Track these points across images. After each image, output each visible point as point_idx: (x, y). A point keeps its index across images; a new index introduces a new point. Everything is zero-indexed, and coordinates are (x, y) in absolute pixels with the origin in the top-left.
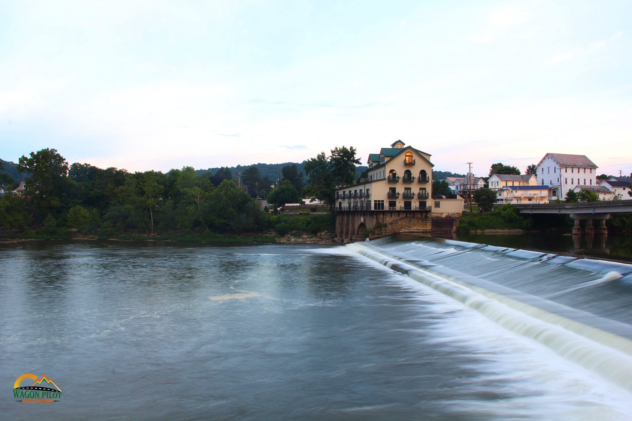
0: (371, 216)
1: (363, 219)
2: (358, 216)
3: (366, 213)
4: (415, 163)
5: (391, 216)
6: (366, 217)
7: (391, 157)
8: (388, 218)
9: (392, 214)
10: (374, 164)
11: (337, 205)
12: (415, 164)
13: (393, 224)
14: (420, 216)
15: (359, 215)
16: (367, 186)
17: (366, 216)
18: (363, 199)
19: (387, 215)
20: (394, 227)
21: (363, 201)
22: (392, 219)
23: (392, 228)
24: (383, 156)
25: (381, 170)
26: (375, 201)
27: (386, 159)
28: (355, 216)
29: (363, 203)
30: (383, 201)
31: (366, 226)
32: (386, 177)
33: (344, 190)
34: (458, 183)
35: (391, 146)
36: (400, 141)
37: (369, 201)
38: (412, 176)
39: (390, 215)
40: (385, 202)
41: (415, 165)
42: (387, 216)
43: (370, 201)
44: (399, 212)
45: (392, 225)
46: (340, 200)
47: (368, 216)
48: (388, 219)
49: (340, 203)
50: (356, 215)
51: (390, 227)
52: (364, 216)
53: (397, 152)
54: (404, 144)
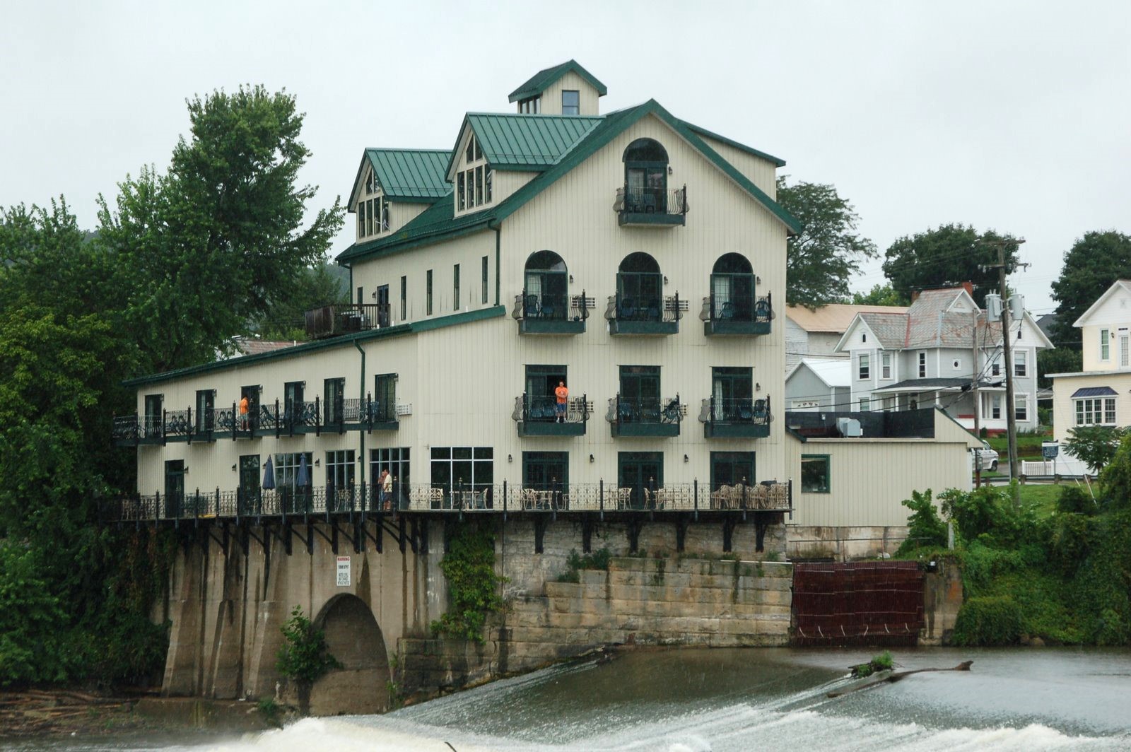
0: (409, 547)
1: (348, 571)
2: (311, 551)
3: (371, 527)
4: (684, 208)
5: (539, 550)
6: (376, 559)
7: (532, 172)
8: (518, 559)
9: (545, 539)
10: (401, 218)
11: (151, 482)
12: (689, 217)
13: (552, 601)
14: (716, 546)
15: (321, 545)
16: (382, 358)
17: (371, 548)
18: (351, 440)
19: (512, 538)
20: (555, 619)
21: (351, 454)
22: (545, 564)
23: (549, 627)
24: (482, 162)
25: (470, 253)
26: (436, 452)
27: (504, 187)
28: (289, 552)
29: (351, 468)
30: (488, 452)
31: (375, 610)
32: (508, 302)
33: (205, 384)
34: (871, 337)
35: (512, 97)
36: (572, 68)
37: (396, 451)
38: (667, 292)
39: (533, 539)
40: (498, 462)
41: (683, 223)
42: (512, 550)
43: (406, 452)
44: (588, 522)
45: (545, 604)
46: (173, 451)
47: (391, 545)
48: (519, 569)
49: (175, 470)
50: (299, 547)
51: (534, 619)
52: (358, 547)
53: (568, 141)
54: (601, 90)
